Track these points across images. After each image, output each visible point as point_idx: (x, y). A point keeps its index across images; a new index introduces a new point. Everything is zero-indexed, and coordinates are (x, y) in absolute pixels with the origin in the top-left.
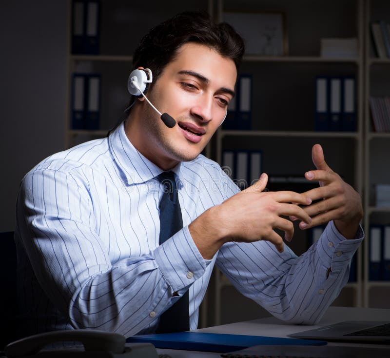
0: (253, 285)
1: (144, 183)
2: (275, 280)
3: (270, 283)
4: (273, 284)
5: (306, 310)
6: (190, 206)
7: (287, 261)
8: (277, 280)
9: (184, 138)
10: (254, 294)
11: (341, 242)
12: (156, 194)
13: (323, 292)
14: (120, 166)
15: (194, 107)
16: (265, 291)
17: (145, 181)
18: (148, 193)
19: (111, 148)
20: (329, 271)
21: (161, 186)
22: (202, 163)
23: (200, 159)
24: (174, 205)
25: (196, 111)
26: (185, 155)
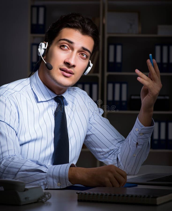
0: (103, 155)
1: (47, 101)
2: (114, 151)
3: (112, 153)
4: (113, 153)
5: (128, 166)
6: (71, 113)
7: (120, 142)
8: (115, 151)
9: (62, 75)
10: (104, 160)
11: (142, 128)
12: (53, 107)
13: (136, 156)
14: (35, 92)
15: (66, 59)
16: (109, 157)
17: (47, 100)
18: (49, 106)
19: (31, 82)
20: (137, 144)
21: (56, 103)
22: (78, 92)
23: (77, 89)
24: (62, 113)
25: (67, 61)
26: (62, 83)
